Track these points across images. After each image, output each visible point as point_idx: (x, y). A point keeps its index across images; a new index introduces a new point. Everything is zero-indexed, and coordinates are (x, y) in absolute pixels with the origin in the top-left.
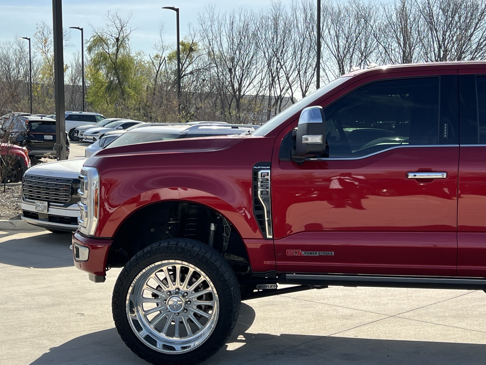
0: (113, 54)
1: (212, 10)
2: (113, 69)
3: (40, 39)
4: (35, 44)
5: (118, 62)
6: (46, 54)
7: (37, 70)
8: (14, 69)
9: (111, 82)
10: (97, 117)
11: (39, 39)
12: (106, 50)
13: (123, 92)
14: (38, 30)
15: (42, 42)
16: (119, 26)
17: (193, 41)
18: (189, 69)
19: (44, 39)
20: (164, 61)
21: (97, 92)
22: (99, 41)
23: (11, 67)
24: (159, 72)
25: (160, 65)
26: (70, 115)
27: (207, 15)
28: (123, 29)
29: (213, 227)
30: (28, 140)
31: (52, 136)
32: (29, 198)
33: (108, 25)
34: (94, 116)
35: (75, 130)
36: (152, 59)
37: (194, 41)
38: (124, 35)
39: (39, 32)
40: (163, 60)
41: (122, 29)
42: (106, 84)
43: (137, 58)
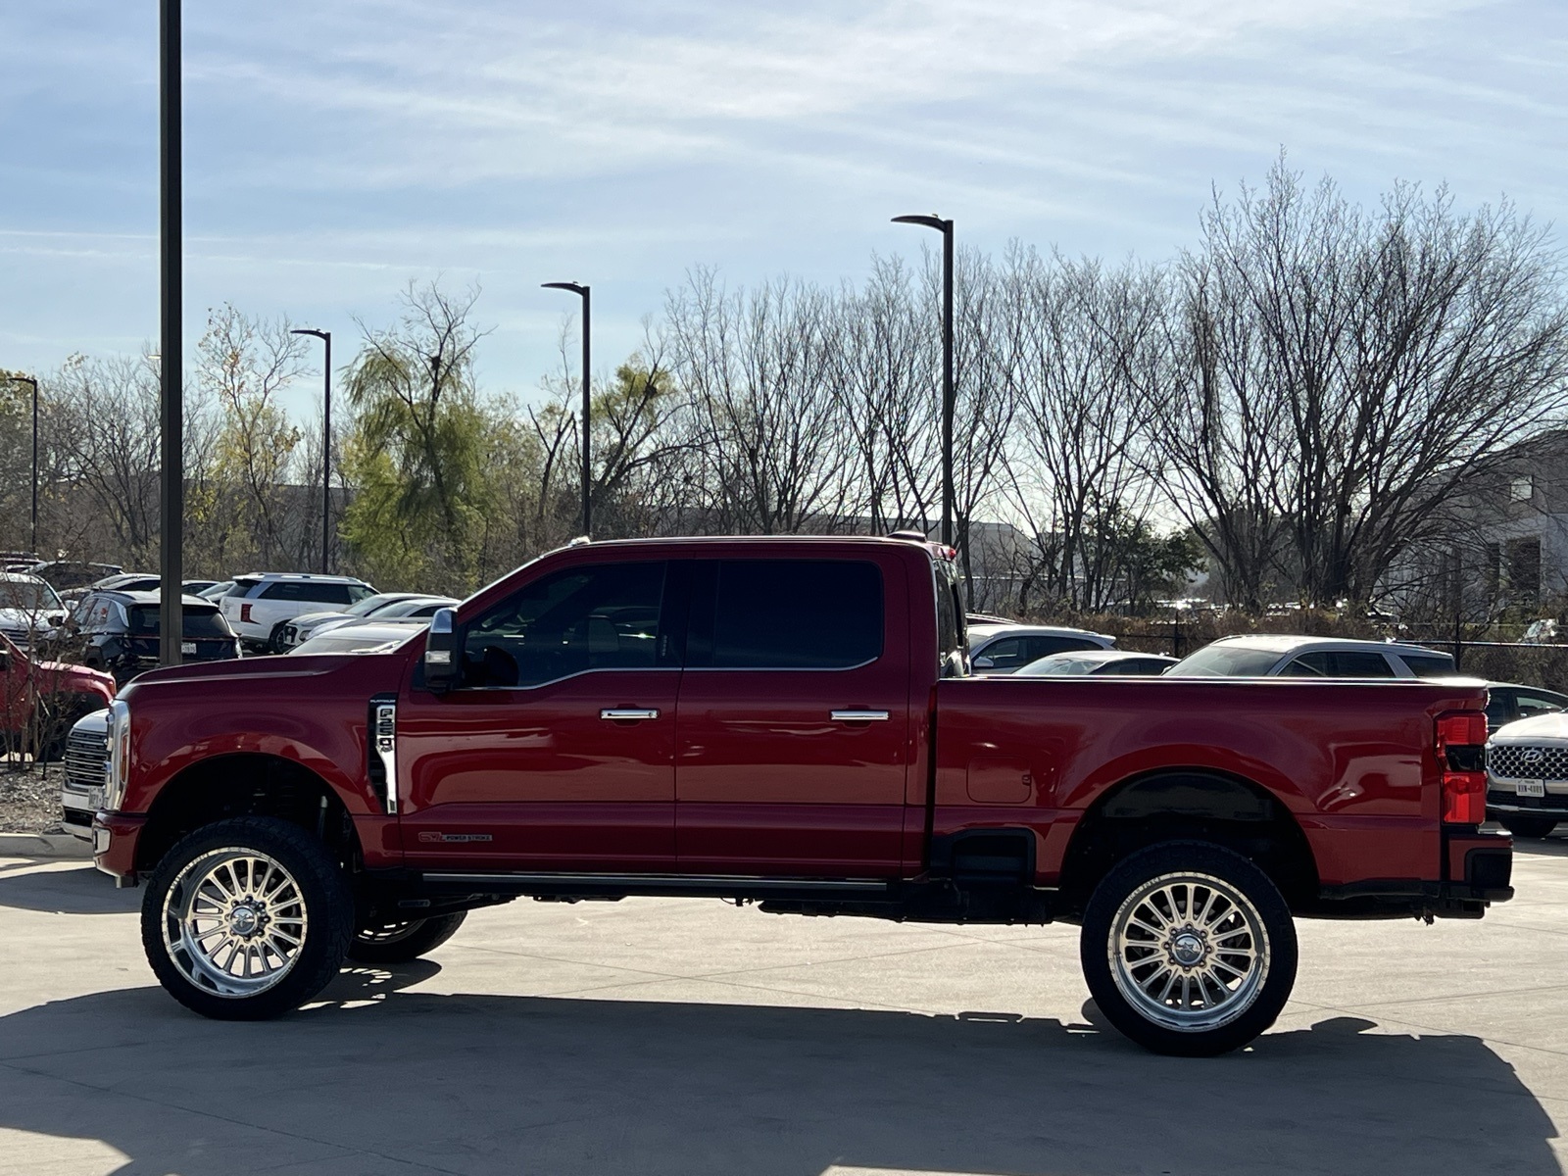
0: (422, 404)
1: (708, 281)
2: (421, 447)
3: (219, 352)
4: (202, 369)
5: (436, 426)
6: (234, 396)
7: (206, 445)
8: (138, 442)
9: (415, 485)
10: (354, 588)
11: (216, 353)
12: (402, 392)
13: (450, 515)
14: (214, 327)
15: (224, 362)
16: (441, 321)
17: (656, 366)
18: (645, 449)
19: (230, 352)
20: (572, 424)
21: (376, 513)
22: (385, 367)
23: (131, 436)
24: (557, 455)
25: (560, 434)
26: (276, 584)
27: (691, 296)
28: (454, 331)
29: (324, 803)
30: (130, 655)
31: (194, 645)
32: (78, 782)
33: (409, 322)
34: (345, 587)
35: (288, 627)
36: (536, 419)
37: (659, 366)
38: (457, 350)
39: (216, 334)
40: (569, 422)
41: (449, 330)
42: (401, 491)
43: (493, 414)
